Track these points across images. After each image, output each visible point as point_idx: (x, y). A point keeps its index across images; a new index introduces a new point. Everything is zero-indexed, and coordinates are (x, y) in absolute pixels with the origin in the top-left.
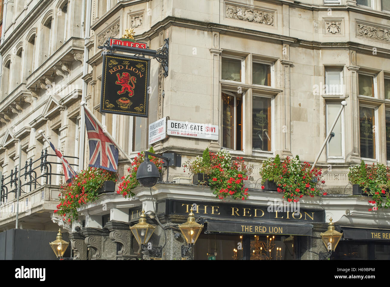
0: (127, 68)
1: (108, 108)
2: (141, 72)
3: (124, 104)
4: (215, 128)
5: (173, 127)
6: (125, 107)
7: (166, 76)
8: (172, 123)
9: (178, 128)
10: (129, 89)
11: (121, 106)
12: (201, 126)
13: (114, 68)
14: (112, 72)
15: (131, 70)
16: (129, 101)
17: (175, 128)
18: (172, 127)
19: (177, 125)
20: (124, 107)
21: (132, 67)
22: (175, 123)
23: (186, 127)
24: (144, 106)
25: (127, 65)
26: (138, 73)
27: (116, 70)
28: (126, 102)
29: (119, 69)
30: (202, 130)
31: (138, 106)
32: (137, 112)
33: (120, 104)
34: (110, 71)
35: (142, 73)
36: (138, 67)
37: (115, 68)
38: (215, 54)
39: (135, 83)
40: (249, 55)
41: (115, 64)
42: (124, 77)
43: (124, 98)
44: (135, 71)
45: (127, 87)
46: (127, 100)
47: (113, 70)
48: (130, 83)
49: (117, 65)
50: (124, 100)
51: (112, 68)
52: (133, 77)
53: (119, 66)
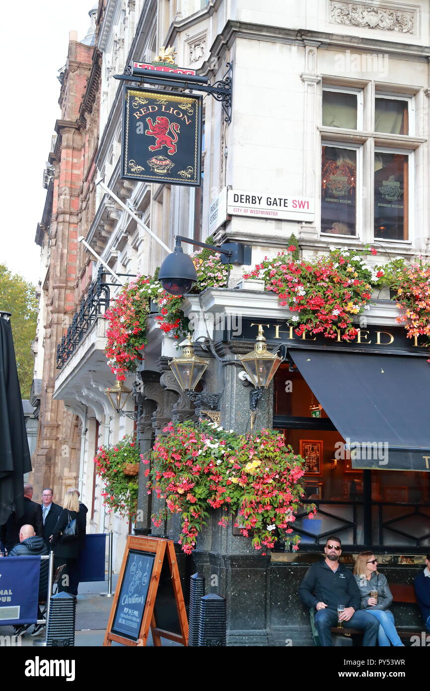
0: (163, 110)
1: (133, 173)
2: (187, 115)
3: (161, 166)
4: (308, 202)
5: (237, 201)
6: (162, 171)
7: (229, 122)
8: (235, 195)
9: (246, 202)
10: (168, 142)
11: (155, 170)
12: (285, 200)
13: (141, 110)
14: (138, 116)
15: (171, 112)
16: (168, 162)
17: (241, 202)
18: (235, 201)
19: (244, 197)
20: (160, 171)
21: (172, 109)
22: (241, 196)
23: (260, 200)
24: (194, 169)
25: (164, 105)
26: (182, 117)
27: (145, 112)
28: (164, 163)
29: (151, 111)
30: (286, 205)
31: (185, 169)
32: (182, 178)
33: (153, 165)
34: (135, 114)
35: (189, 118)
36: (183, 108)
37: (143, 110)
38: (310, 83)
39: (177, 133)
40: (370, 84)
41: (143, 103)
42: (158, 123)
43: (161, 157)
44: (178, 114)
45: (165, 139)
46: (165, 160)
47: (141, 113)
48: (170, 134)
49: (146, 105)
50: (160, 160)
51: (138, 110)
52: (174, 124)
53: (150, 107)
